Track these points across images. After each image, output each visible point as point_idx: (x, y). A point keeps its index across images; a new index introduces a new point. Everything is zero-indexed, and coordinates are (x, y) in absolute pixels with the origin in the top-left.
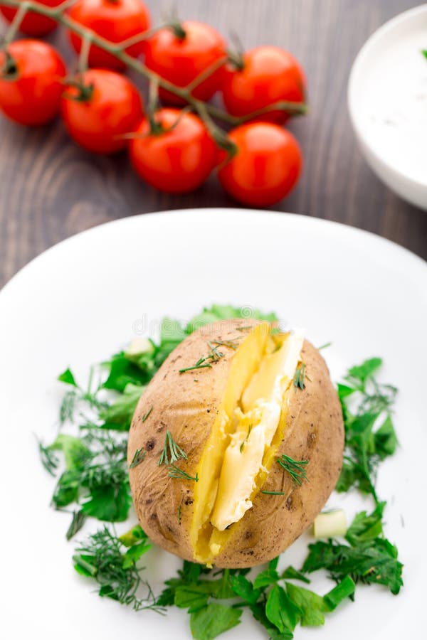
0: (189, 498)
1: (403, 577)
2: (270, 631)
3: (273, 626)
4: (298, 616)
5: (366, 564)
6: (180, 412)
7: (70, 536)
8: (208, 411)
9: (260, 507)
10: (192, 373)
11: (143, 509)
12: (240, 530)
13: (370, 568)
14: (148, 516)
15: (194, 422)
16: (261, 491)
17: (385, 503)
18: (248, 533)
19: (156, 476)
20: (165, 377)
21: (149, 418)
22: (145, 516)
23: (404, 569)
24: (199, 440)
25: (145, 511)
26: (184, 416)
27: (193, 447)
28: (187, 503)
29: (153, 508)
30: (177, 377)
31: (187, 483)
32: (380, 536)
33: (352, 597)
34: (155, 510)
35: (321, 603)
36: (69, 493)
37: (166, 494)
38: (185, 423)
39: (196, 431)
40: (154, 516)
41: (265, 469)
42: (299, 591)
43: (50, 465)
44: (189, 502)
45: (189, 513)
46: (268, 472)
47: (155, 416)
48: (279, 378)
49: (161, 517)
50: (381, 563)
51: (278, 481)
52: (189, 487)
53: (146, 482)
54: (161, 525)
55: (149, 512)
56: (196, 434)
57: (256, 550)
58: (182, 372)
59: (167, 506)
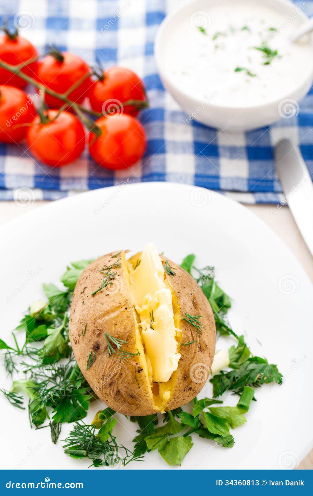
0: (139, 368)
1: (280, 371)
2: (216, 439)
3: (217, 436)
4: (227, 424)
5: (253, 375)
6: (107, 318)
7: (55, 440)
8: (126, 309)
9: (185, 356)
10: (101, 292)
11: (108, 392)
12: (180, 375)
13: (257, 376)
14: (113, 394)
15: (120, 320)
16: (182, 345)
17: (243, 336)
18: (184, 375)
19: (110, 364)
20: (83, 303)
21: (87, 331)
22: (111, 396)
23: (278, 367)
24: (128, 329)
25: (110, 392)
26: (111, 319)
27: (127, 334)
28: (139, 372)
29: (116, 387)
30: (92, 299)
31: (133, 359)
32: (250, 357)
33: (254, 399)
34: (118, 387)
35: (237, 410)
36: (41, 414)
37: (122, 372)
38: (114, 322)
39: (124, 323)
40: (118, 393)
41: (179, 330)
42: (220, 410)
43: (18, 403)
44: (140, 370)
45: (142, 378)
46: (181, 331)
47: (91, 328)
48: (156, 275)
49: (123, 391)
50: (261, 371)
51: (189, 334)
52: (135, 360)
53: (104, 372)
54: (125, 396)
55: (113, 391)
56: (125, 325)
57: (192, 386)
58: (94, 295)
59: (126, 380)
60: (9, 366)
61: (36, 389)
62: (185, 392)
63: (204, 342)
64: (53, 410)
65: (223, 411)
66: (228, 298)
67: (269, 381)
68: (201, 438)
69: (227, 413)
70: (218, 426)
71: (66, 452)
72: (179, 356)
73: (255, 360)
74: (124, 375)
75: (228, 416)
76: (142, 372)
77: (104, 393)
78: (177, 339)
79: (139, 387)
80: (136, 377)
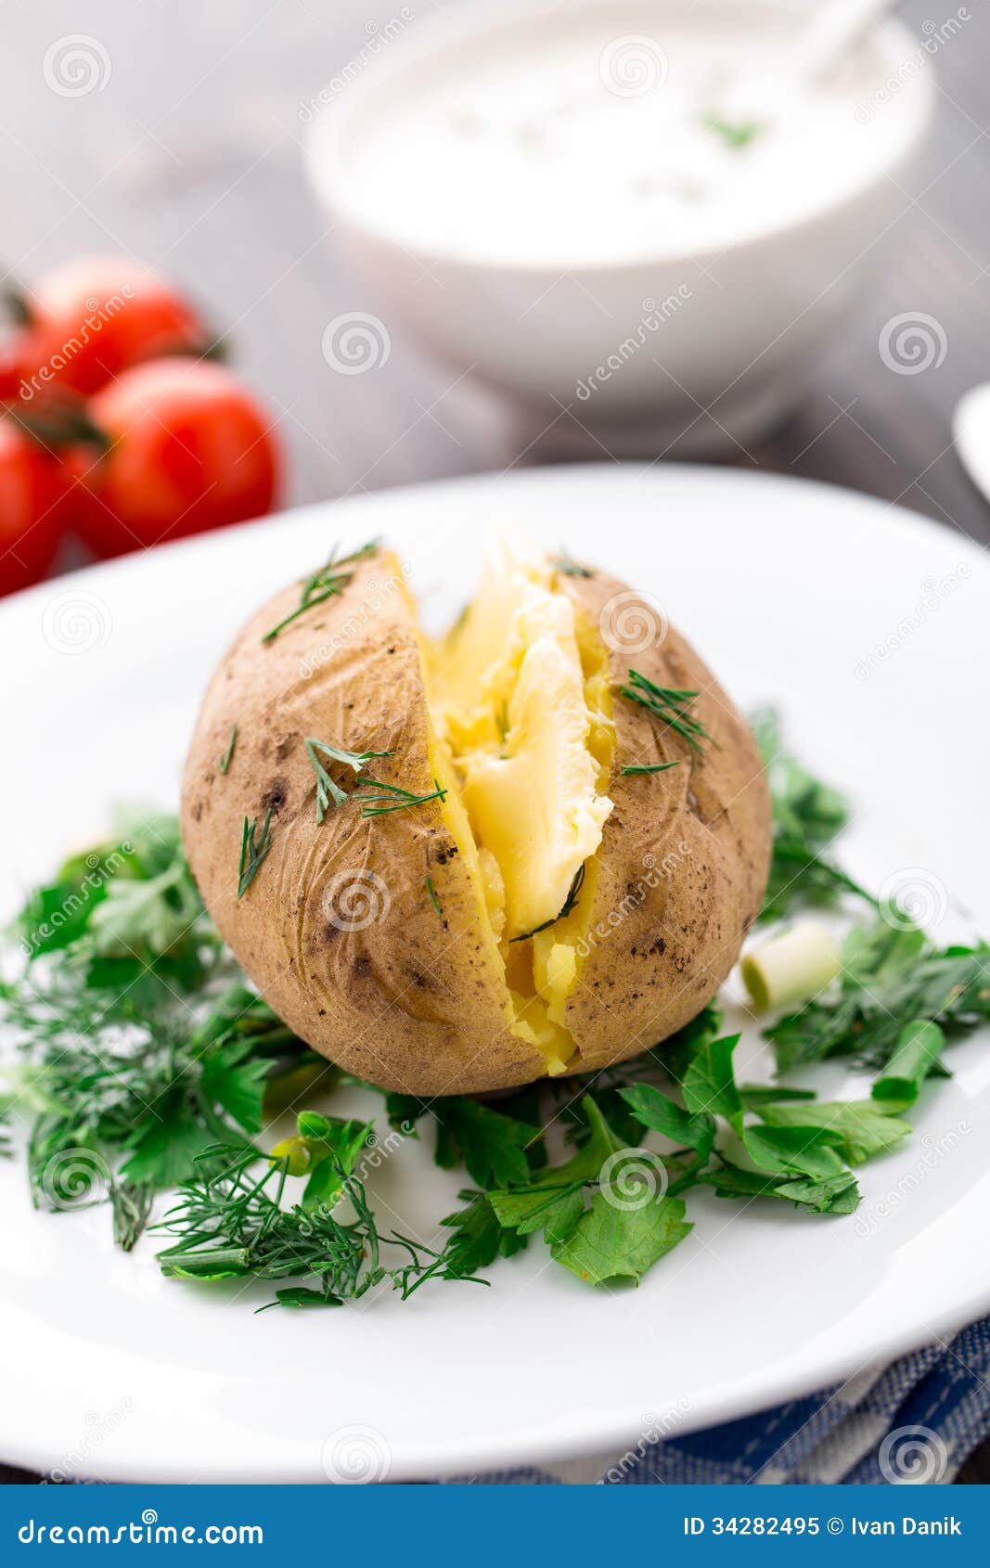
0: (443, 844)
5: (933, 992)
6: (316, 692)
7: (129, 1243)
8: (392, 651)
9: (630, 810)
10: (299, 623)
11: (322, 969)
12: (608, 878)
14: (342, 974)
15: (366, 688)
16: (616, 774)
19: (325, 848)
21: (238, 753)
22: (335, 985)
24: (401, 713)
25: (330, 966)
26: (334, 691)
27: (395, 731)
28: (442, 859)
29: (350, 940)
30: (263, 655)
31: (419, 815)
33: (942, 1075)
34: (360, 941)
35: (873, 1106)
37: (375, 866)
38: (343, 700)
39: (383, 697)
40: (363, 965)
41: (600, 717)
42: (801, 1113)
44: (446, 854)
45: (457, 885)
46: (613, 723)
47: (254, 736)
49: (381, 955)
51: (648, 743)
52: (426, 820)
53: (305, 883)
54: (390, 979)
55: (344, 959)
56: (387, 703)
57: (669, 932)
58: (271, 638)
62: (639, 959)
63: (712, 794)
65: (816, 1116)
72: (606, 806)
76: (452, 861)
77: (308, 977)
78: (595, 748)
79: (446, 925)
80: (430, 885)
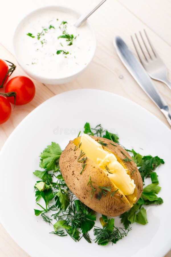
60: (47, 220)
61: (66, 223)
64: (80, 229)
65: (148, 188)
66: (115, 135)
67: (159, 164)
68: (147, 206)
69: (151, 188)
70: (151, 196)
71: (99, 244)
72: (133, 180)
73: (145, 158)
74: (116, 202)
75: (151, 189)
76: (123, 197)
77: (108, 213)
78: (128, 174)
79: (124, 203)
80: (121, 200)
